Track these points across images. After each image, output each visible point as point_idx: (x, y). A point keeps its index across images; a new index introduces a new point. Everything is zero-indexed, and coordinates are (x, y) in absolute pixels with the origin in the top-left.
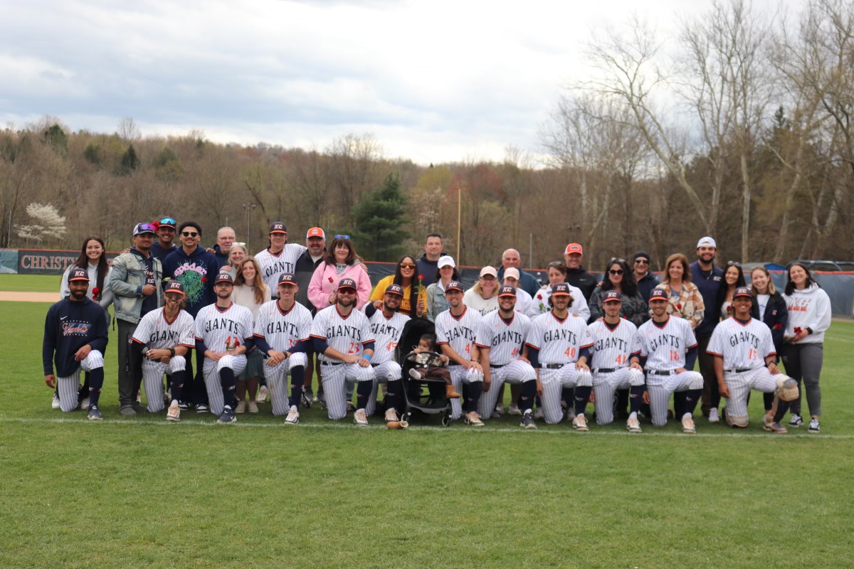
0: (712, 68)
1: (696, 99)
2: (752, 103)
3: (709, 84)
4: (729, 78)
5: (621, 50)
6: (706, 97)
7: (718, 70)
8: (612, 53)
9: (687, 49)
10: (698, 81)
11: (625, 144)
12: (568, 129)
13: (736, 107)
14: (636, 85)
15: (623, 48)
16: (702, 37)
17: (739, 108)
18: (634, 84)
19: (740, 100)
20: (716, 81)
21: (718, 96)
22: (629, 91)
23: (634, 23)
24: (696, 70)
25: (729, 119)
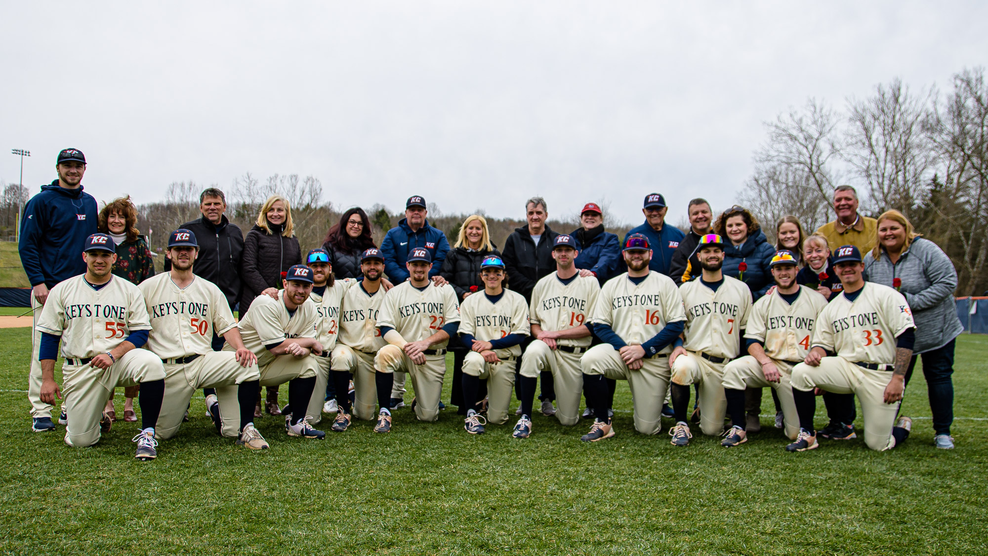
0: (877, 140)
1: (865, 167)
2: (911, 168)
3: (875, 154)
4: (891, 149)
5: (802, 131)
6: (873, 164)
7: (881, 143)
8: (795, 133)
9: (856, 129)
10: (866, 152)
11: (807, 205)
12: (760, 195)
13: (897, 172)
14: (814, 157)
15: (803, 128)
16: (868, 119)
17: (900, 173)
18: (813, 156)
19: (901, 167)
20: (881, 152)
21: (882, 164)
22: (808, 161)
23: (812, 109)
24: (864, 144)
25: (892, 181)
